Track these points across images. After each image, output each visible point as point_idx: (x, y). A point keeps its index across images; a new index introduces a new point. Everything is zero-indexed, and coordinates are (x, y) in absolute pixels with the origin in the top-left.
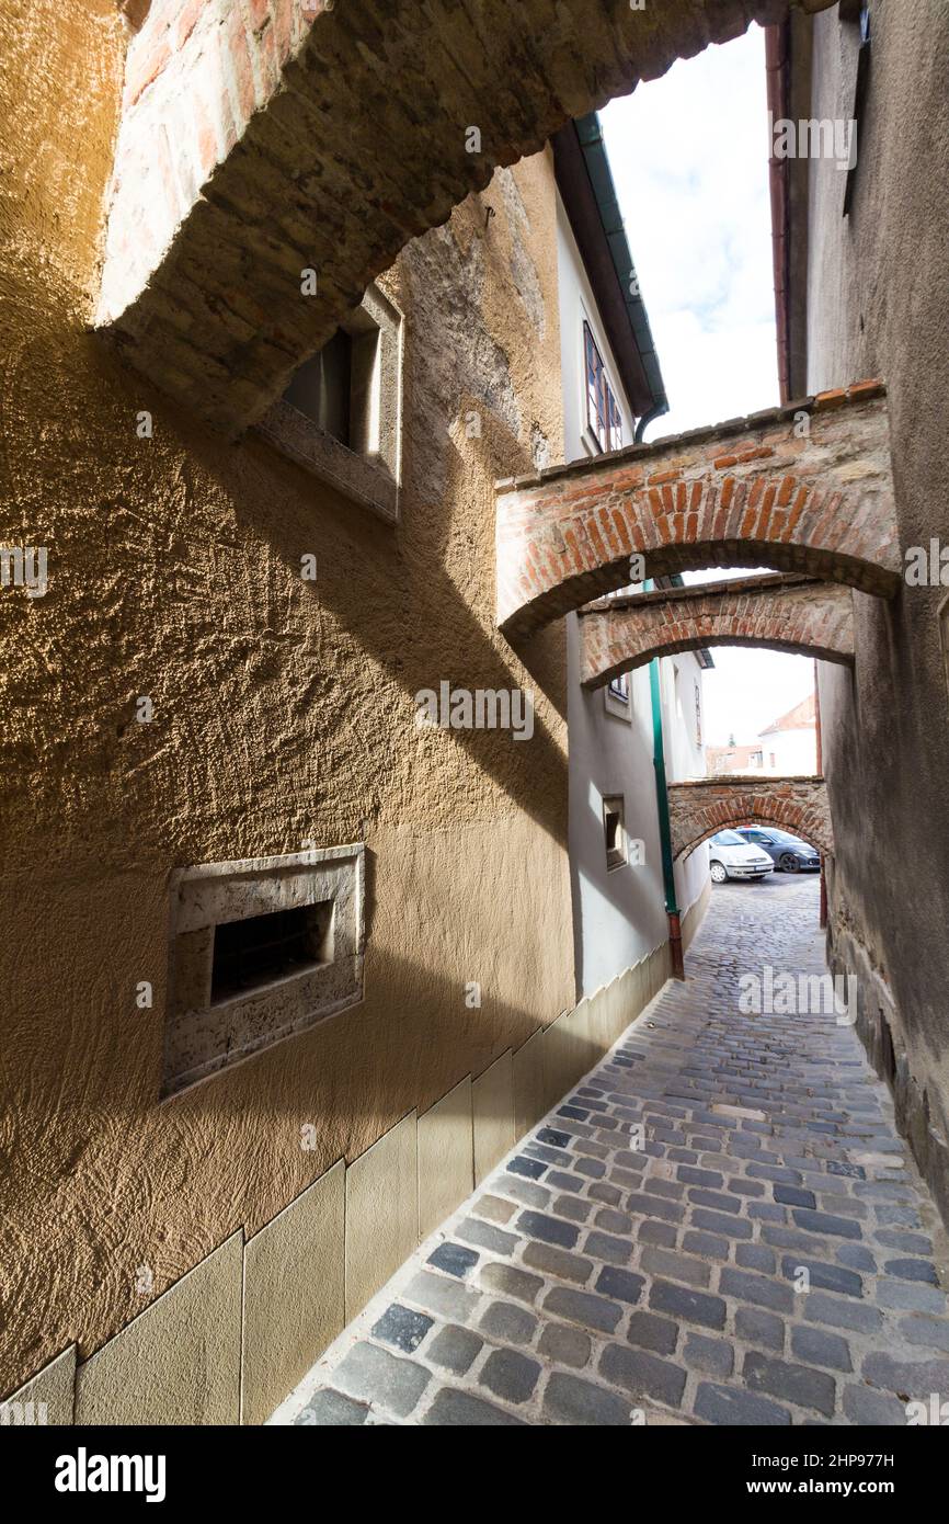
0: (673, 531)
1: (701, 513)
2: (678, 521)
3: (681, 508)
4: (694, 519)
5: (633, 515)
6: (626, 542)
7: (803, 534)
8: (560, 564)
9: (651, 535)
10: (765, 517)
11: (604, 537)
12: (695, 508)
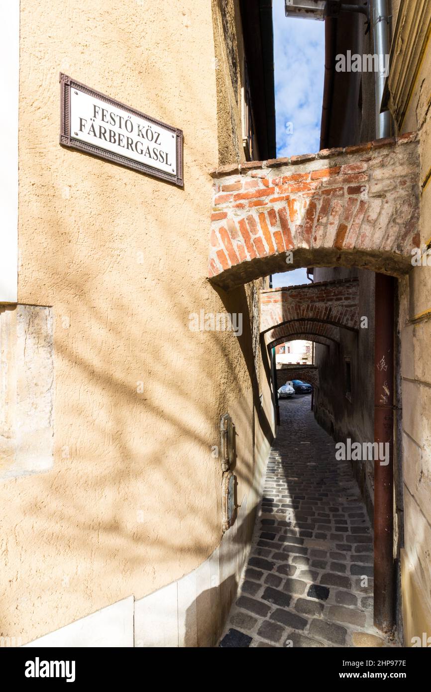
0: (303, 330)
1: (308, 327)
2: (304, 328)
3: (305, 325)
4: (307, 328)
5: (295, 325)
6: (294, 330)
7: (326, 333)
8: (280, 333)
9: (299, 330)
10: (319, 330)
11: (290, 329)
12: (307, 326)
